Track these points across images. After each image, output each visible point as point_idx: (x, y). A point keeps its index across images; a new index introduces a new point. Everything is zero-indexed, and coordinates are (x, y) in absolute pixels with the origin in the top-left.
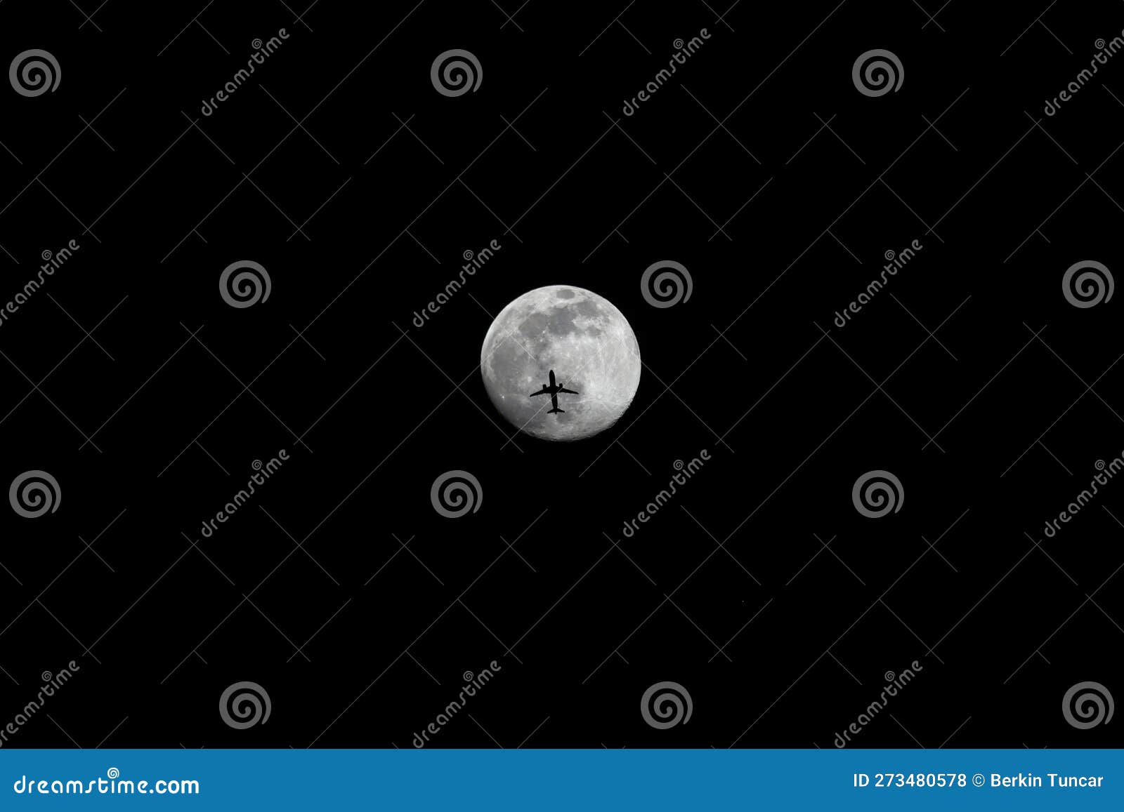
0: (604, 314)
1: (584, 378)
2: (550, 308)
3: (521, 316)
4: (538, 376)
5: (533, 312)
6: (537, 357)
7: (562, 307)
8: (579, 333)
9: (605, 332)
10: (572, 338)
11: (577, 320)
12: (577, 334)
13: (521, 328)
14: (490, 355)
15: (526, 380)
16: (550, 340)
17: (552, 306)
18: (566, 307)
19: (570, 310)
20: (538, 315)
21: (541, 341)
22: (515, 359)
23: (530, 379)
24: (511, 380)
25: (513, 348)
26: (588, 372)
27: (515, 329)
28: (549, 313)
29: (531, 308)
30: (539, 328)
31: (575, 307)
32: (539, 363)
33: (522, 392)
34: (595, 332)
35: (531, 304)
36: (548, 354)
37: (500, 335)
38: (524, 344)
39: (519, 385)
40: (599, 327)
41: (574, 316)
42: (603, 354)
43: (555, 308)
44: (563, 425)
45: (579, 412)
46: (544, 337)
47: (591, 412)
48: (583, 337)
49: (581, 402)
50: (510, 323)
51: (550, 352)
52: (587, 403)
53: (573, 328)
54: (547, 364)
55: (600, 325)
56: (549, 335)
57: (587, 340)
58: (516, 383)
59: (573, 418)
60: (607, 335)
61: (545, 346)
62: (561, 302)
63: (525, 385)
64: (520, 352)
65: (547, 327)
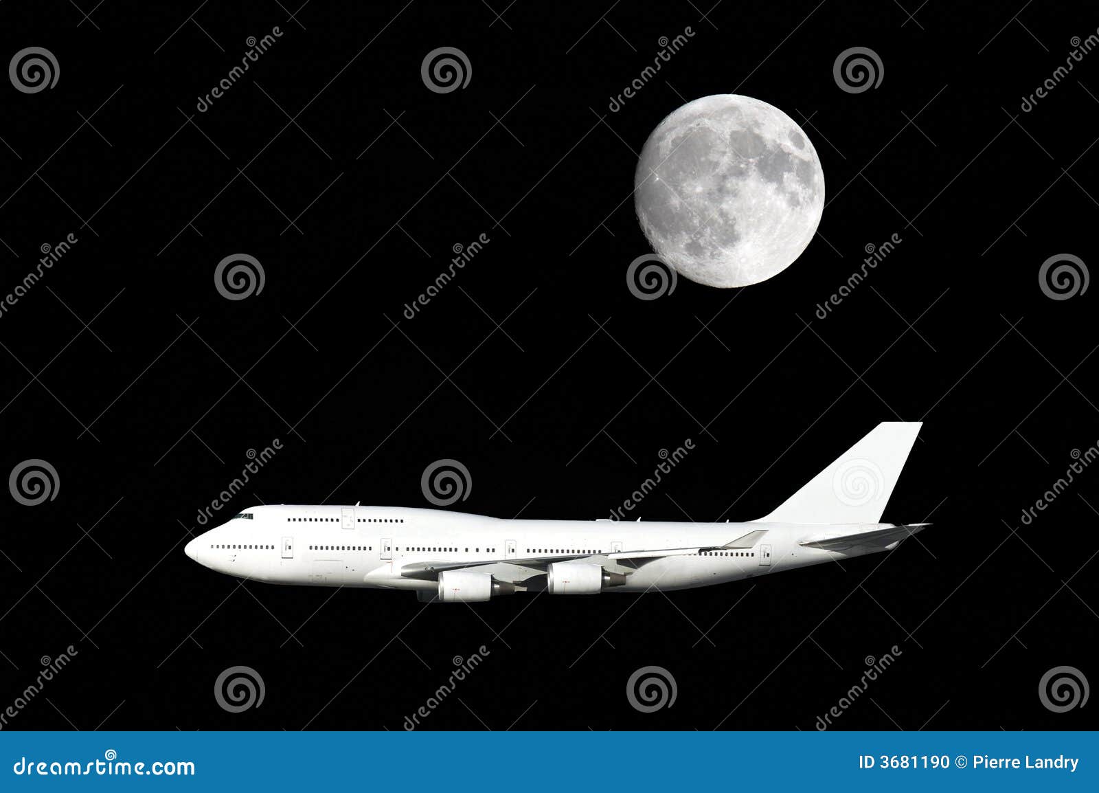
0: (814, 190)
1: (747, 234)
2: (775, 141)
3: (742, 124)
4: (709, 194)
5: (757, 131)
6: (724, 177)
7: (786, 151)
8: (781, 189)
9: (801, 208)
10: (771, 188)
11: (789, 176)
12: (777, 189)
13: (734, 135)
14: (680, 131)
15: (695, 187)
16: (750, 173)
17: (778, 142)
18: (789, 154)
19: (790, 160)
20: (758, 138)
21: (742, 166)
22: (703, 159)
23: (699, 189)
24: (681, 173)
25: (711, 147)
26: (755, 232)
27: (726, 128)
28: (770, 146)
29: (757, 124)
30: (750, 151)
31: (797, 161)
32: (722, 184)
33: (681, 193)
34: (794, 201)
35: (760, 121)
36: (737, 184)
37: (707, 122)
38: (724, 153)
39: (685, 185)
40: (801, 200)
41: (790, 170)
42: (783, 227)
43: (779, 146)
44: (686, 253)
45: (712, 256)
46: (747, 165)
47: (722, 265)
48: (781, 197)
49: (723, 251)
50: (726, 120)
51: (741, 183)
52: (727, 256)
53: (780, 180)
54: (728, 192)
55: (804, 198)
56: (754, 167)
57: (781, 203)
58: (684, 180)
59: (702, 256)
60: (800, 213)
61: (741, 174)
62: (788, 145)
63: (690, 189)
64: (713, 157)
65: (758, 158)
